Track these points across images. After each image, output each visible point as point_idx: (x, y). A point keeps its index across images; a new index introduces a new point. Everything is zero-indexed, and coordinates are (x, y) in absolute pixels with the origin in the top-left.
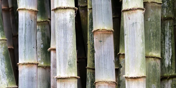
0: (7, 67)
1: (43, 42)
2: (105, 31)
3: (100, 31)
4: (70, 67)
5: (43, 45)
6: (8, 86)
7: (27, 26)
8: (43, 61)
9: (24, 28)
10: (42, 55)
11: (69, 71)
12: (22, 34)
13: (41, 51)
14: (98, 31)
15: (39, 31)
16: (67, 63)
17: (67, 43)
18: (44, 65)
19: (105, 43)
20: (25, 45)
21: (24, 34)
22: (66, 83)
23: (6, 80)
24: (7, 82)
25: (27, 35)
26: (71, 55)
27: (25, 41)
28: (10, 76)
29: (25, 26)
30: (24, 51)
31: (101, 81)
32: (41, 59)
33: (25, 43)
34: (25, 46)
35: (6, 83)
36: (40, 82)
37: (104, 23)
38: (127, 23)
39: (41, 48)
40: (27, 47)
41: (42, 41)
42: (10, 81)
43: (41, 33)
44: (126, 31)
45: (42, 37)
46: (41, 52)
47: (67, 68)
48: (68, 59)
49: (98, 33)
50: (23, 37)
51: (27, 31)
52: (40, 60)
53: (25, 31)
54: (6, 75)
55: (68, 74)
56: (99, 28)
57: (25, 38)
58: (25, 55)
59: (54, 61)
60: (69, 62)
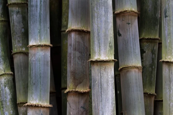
0: (3, 50)
1: (23, 26)
2: (133, 13)
3: (128, 13)
4: (111, 49)
5: (24, 29)
6: (5, 72)
7: (42, 3)
8: (24, 47)
9: (39, 6)
10: (23, 40)
11: (110, 53)
12: (37, 11)
13: (22, 35)
14: (126, 12)
15: (19, 14)
16: (108, 45)
17: (108, 22)
18: (26, 51)
19: (133, 25)
20: (40, 24)
21: (39, 12)
22: (106, 67)
23: (3, 65)
24: (3, 67)
25: (42, 13)
26: (111, 36)
27: (41, 20)
28: (6, 60)
29: (39, 3)
30: (38, 30)
31: (131, 66)
32: (23, 44)
33: (40, 22)
34: (40, 26)
35: (2, 69)
36: (21, 70)
37: (131, 4)
38: (170, 5)
39: (22, 33)
40: (42, 27)
41: (22, 24)
42: (6, 67)
43: (21, 16)
44: (168, 12)
45: (22, 20)
46: (22, 37)
47: (108, 50)
48: (109, 40)
49: (126, 14)
50: (38, 15)
51: (42, 8)
52: (20, 45)
53: (40, 9)
54: (3, 59)
55: (108, 57)
56: (127, 10)
57: (40, 16)
58: (40, 36)
59: (76, 44)
60: (109, 44)
